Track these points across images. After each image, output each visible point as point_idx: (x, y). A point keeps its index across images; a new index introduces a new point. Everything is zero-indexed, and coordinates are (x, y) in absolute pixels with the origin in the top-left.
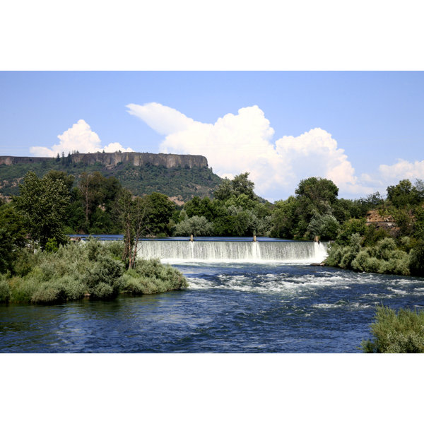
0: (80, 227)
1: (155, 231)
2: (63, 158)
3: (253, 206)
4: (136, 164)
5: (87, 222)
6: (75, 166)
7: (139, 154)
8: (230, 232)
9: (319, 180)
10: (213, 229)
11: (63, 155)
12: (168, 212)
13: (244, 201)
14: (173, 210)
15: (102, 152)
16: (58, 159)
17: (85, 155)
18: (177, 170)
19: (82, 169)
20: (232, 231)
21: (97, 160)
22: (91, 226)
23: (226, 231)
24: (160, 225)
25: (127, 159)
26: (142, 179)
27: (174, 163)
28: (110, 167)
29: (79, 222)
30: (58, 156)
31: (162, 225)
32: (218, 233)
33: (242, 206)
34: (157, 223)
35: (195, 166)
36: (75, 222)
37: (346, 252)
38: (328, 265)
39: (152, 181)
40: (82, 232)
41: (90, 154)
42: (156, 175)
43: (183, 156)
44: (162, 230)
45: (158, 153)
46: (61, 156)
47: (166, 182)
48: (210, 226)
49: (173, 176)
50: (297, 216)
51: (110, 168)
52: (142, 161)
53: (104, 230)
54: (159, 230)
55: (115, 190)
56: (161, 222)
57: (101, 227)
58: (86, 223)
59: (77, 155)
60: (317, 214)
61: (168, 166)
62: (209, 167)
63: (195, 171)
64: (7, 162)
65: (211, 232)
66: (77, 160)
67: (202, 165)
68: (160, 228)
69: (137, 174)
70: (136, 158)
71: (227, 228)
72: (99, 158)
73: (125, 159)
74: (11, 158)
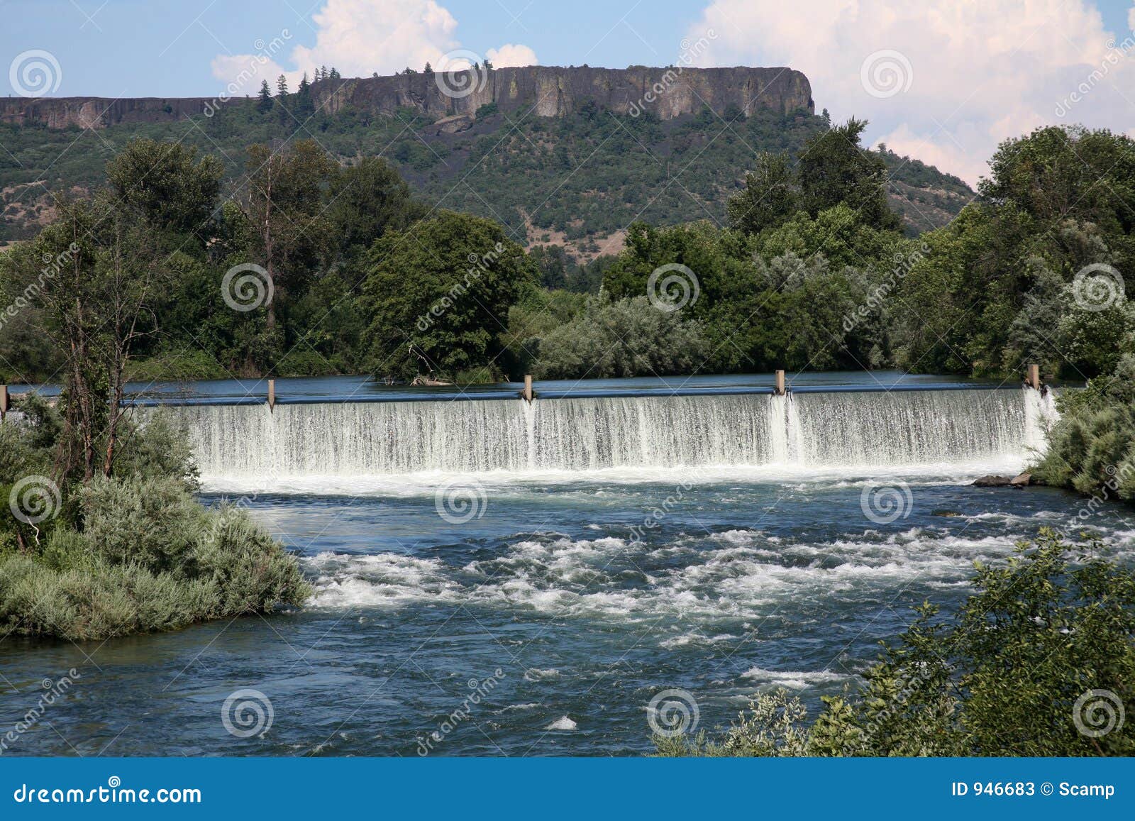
0: (244, 352)
1: (450, 360)
2: (283, 96)
3: (876, 251)
4: (547, 109)
5: (271, 332)
6: (324, 128)
7: (556, 71)
8: (772, 354)
9: (1075, 136)
10: (703, 345)
11: (282, 86)
12: (502, 286)
13: (839, 235)
14: (520, 276)
15: (421, 70)
16: (265, 101)
17: (361, 84)
18: (697, 126)
19: (350, 138)
20: (782, 351)
21: (406, 101)
22: (288, 343)
23: (756, 352)
24: (468, 336)
25: (513, 92)
26: (566, 165)
27: (686, 101)
28: (450, 124)
29: (239, 333)
30: (265, 91)
31: (480, 338)
32: (725, 359)
33: (829, 253)
34: (458, 331)
35: (764, 108)
36: (221, 333)
37: (1101, 429)
38: (1045, 484)
39: (604, 171)
40: (252, 371)
41: (378, 81)
42: (620, 149)
43: (717, 75)
44: (476, 357)
45: (624, 67)
46: (274, 92)
47: (657, 172)
48: (691, 334)
49: (681, 151)
50: (982, 286)
51: (453, 129)
52: (568, 99)
53: (338, 358)
54: (464, 356)
55: (385, 210)
56: (472, 327)
57: (325, 348)
58: (263, 337)
59: (331, 82)
60: (1047, 275)
61: (663, 114)
62: (818, 112)
63: (766, 129)
64: (86, 120)
65: (697, 357)
66: (330, 104)
67: (792, 103)
68: (469, 347)
69: (550, 146)
70: (546, 87)
71: (759, 340)
72: (410, 94)
73: (505, 91)
74: (98, 103)
